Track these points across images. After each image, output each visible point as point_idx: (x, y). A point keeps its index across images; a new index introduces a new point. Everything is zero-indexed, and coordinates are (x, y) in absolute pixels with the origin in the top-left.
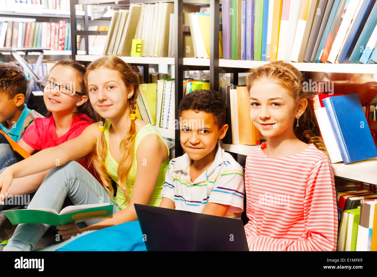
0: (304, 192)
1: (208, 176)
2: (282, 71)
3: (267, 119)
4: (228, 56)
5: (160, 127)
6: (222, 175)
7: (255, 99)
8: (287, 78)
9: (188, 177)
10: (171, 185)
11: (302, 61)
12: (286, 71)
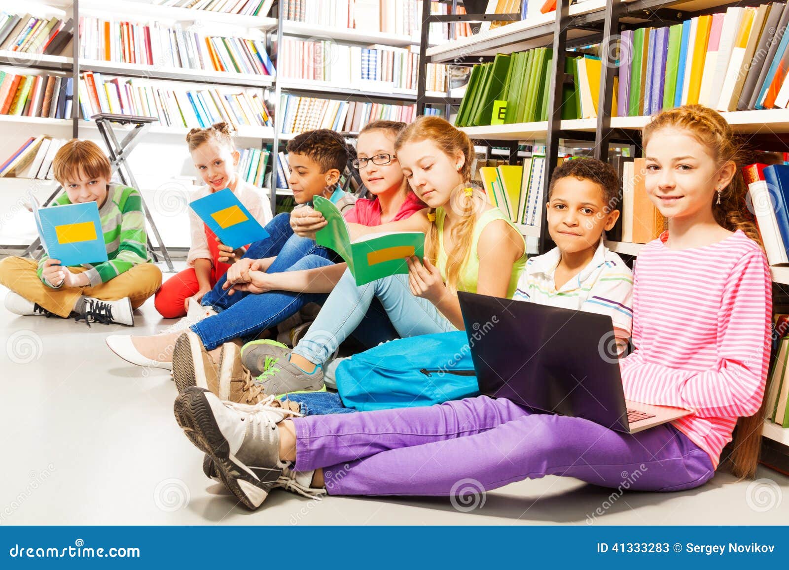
0: (719, 299)
1: (580, 280)
2: (696, 118)
3: (669, 188)
4: (624, 112)
5: (523, 223)
6: (602, 280)
7: (653, 159)
8: (704, 127)
9: (552, 284)
10: (524, 293)
11: (735, 109)
12: (704, 118)
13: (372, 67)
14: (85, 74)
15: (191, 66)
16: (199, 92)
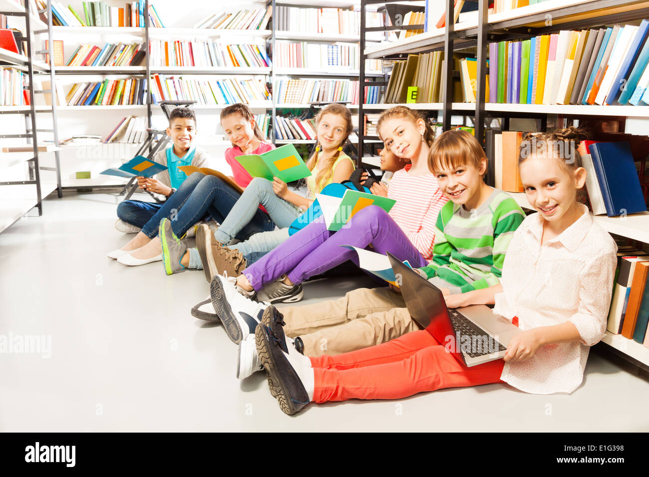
4: (494, 100)
11: (568, 103)
13: (335, 56)
14: (154, 76)
15: (218, 65)
16: (224, 80)
